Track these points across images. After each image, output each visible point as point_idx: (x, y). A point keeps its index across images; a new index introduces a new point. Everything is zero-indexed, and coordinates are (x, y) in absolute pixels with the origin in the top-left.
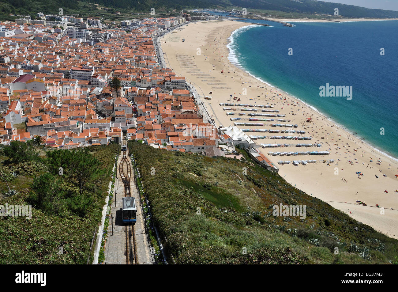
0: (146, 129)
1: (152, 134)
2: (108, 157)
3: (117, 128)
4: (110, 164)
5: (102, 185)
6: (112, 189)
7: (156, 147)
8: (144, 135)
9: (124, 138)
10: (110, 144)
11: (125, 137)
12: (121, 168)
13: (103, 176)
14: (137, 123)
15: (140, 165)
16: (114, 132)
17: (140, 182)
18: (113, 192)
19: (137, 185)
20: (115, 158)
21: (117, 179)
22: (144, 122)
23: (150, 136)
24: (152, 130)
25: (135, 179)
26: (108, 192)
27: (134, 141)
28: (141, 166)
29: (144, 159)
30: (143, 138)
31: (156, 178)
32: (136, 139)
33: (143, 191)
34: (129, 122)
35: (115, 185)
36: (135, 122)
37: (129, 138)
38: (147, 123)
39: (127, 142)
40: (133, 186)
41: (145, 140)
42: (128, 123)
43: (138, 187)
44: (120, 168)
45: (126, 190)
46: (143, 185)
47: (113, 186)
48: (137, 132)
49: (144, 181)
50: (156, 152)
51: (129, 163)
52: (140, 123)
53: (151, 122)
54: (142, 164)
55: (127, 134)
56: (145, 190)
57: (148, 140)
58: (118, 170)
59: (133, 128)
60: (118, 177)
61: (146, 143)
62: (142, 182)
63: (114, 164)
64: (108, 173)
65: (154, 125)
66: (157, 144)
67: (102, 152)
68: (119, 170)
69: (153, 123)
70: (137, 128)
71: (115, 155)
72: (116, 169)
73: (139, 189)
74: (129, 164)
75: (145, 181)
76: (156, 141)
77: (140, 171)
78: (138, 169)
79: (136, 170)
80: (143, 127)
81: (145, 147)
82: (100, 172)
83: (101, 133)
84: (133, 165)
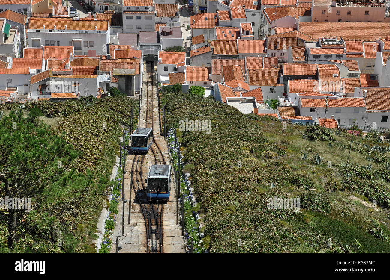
0: (215, 52)
1: (234, 70)
2: (98, 136)
3: (129, 48)
4: (105, 158)
5: (80, 221)
6: (107, 233)
7: (246, 109)
8: (210, 70)
9: (150, 80)
10: (107, 95)
11: (152, 77)
12: (139, 169)
13: (82, 193)
14: (190, 35)
15: (196, 164)
16: (118, 61)
17: (194, 215)
18: (109, 242)
19: (183, 223)
20: (121, 139)
21: (125, 202)
22: (212, 32)
23: (229, 75)
24: (237, 57)
25: (180, 206)
26: (94, 241)
27: (179, 90)
28: (198, 167)
29: (208, 145)
30: (206, 79)
31: (244, 206)
32: (186, 82)
33: (202, 245)
34: (166, 30)
35: (118, 222)
36: (183, 29)
37: (163, 79)
38: (219, 33)
39: (159, 91)
40: (172, 228)
41: (212, 89)
42: (163, 34)
43: (187, 231)
44: (135, 169)
45: (148, 236)
46: (202, 226)
47: (110, 225)
48: (188, 63)
49: (206, 212)
50: (246, 126)
51: (162, 156)
52: (197, 33)
53: (234, 32)
54: (203, 161)
55: (159, 68)
56: (209, 241)
57: (223, 86)
58: (127, 175)
59: (177, 49)
60: (127, 196)
61: (215, 96)
62: (198, 217)
63: (117, 157)
64: (97, 184)
65: (243, 42)
66: (249, 102)
67: (83, 119)
68: (132, 177)
69: (238, 34)
70: (190, 48)
71: (120, 130)
72: (122, 171)
73: (191, 237)
74: (161, 158)
75: (210, 213)
76: (246, 93)
77: (195, 183)
78: (188, 175)
79: (184, 177)
80: (207, 46)
81: (213, 108)
82: (73, 181)
83: (78, 62)
84: (173, 161)
